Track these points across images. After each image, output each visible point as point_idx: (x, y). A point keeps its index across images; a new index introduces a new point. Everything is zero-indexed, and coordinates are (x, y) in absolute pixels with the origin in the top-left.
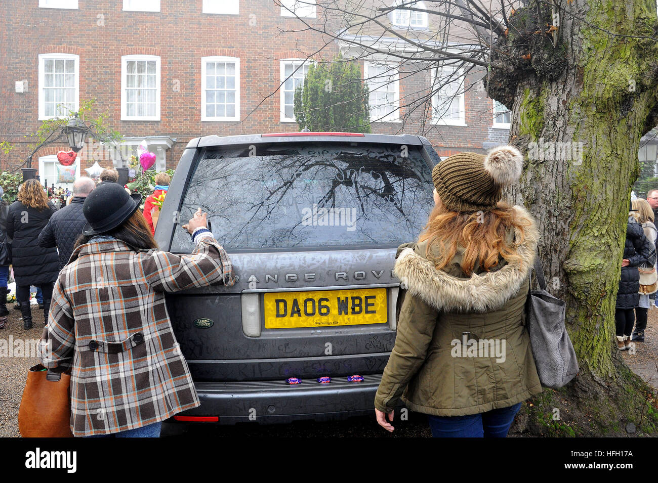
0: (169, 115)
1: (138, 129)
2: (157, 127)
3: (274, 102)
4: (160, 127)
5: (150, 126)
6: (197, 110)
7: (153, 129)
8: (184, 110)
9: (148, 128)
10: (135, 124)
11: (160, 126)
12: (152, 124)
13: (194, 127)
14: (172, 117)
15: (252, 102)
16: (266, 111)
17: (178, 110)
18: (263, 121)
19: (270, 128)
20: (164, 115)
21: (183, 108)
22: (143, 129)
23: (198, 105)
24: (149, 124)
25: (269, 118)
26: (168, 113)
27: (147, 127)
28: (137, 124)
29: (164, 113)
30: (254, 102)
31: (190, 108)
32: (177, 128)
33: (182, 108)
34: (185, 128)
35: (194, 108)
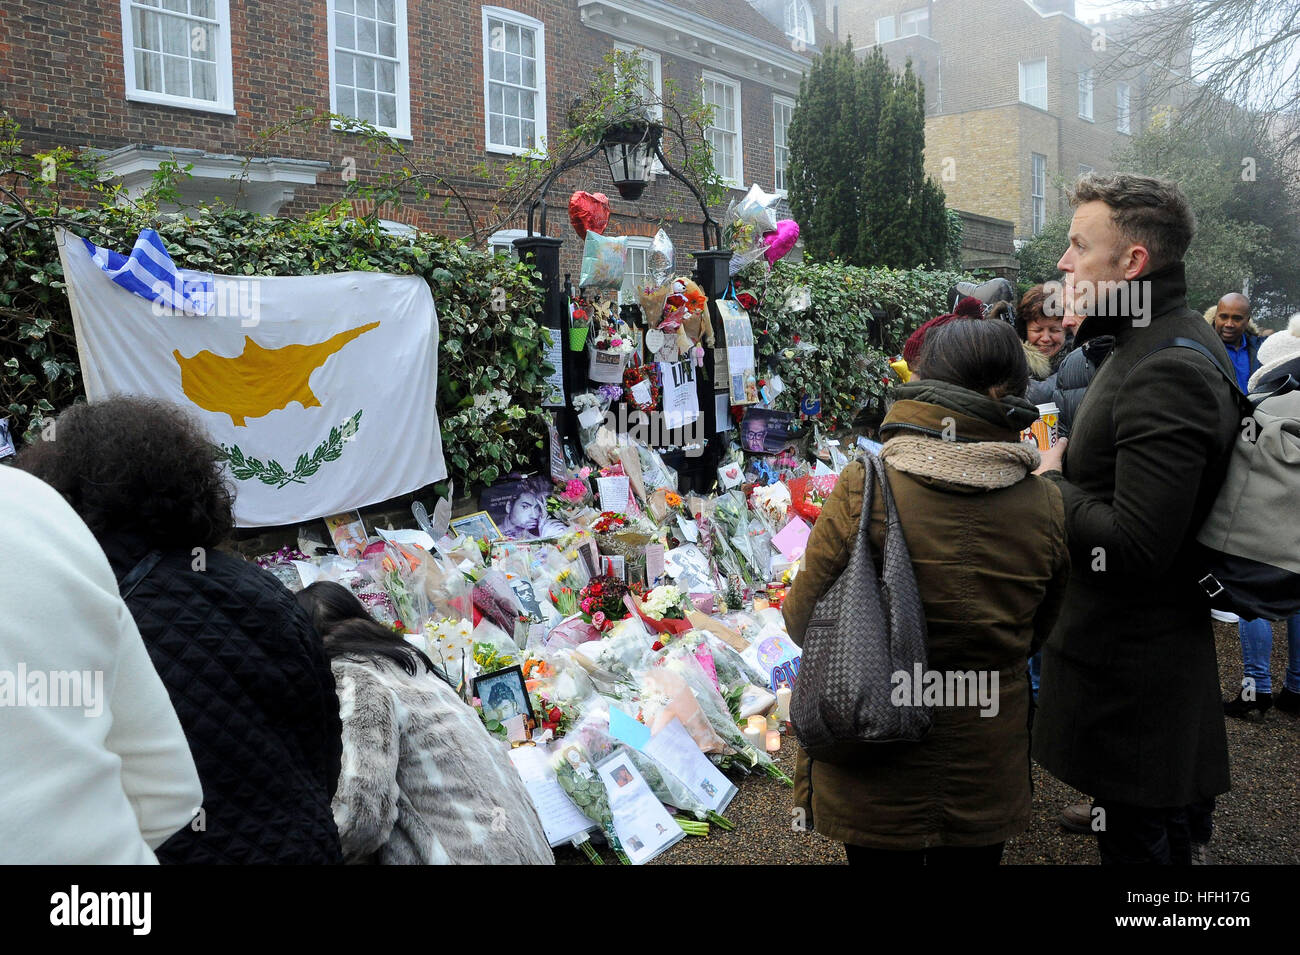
0: (255, 103)
1: (177, 132)
2: (227, 132)
3: (475, 103)
4: (234, 133)
5: (209, 127)
6: (321, 100)
7: (217, 138)
8: (290, 95)
9: (203, 134)
10: (169, 117)
11: (233, 131)
12: (212, 123)
13: (316, 143)
14: (263, 110)
15: (433, 96)
16: (461, 123)
17: (276, 93)
18: (455, 144)
19: (468, 163)
20: (243, 101)
21: (289, 88)
22: (191, 134)
23: (321, 87)
24: (207, 122)
25: (466, 140)
26: (252, 95)
27: (202, 129)
28: (172, 116)
29: (242, 96)
30: (438, 96)
31: (304, 91)
32: (276, 140)
33: (285, 88)
34: (294, 143)
35: (313, 92)
